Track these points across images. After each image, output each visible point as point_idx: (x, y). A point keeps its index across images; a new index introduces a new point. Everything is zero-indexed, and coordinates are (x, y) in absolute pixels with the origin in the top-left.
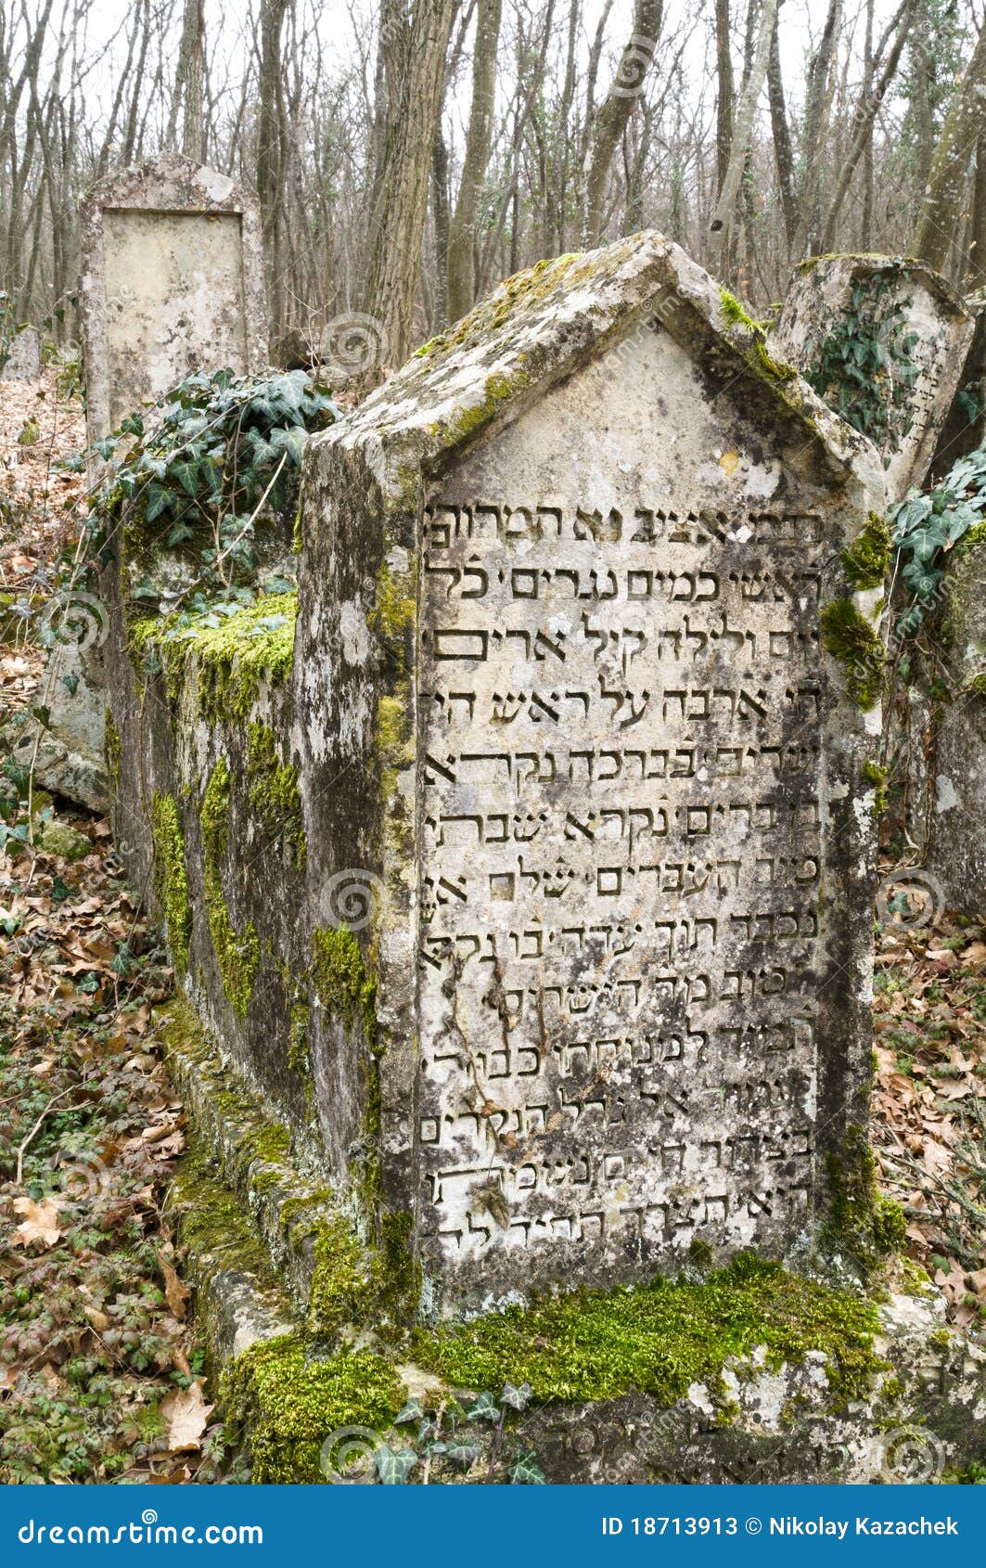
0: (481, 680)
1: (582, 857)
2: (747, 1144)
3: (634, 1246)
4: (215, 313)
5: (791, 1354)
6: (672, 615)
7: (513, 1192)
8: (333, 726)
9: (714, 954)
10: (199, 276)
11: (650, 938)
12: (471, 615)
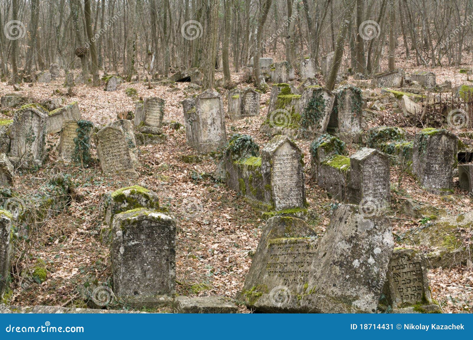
0: (277, 167)
1: (284, 178)
2: (297, 199)
3: (289, 206)
4: (216, 112)
5: (301, 212)
6: (289, 161)
7: (281, 202)
8: (266, 170)
9: (294, 185)
10: (214, 107)
11: (289, 184)
12: (276, 162)
